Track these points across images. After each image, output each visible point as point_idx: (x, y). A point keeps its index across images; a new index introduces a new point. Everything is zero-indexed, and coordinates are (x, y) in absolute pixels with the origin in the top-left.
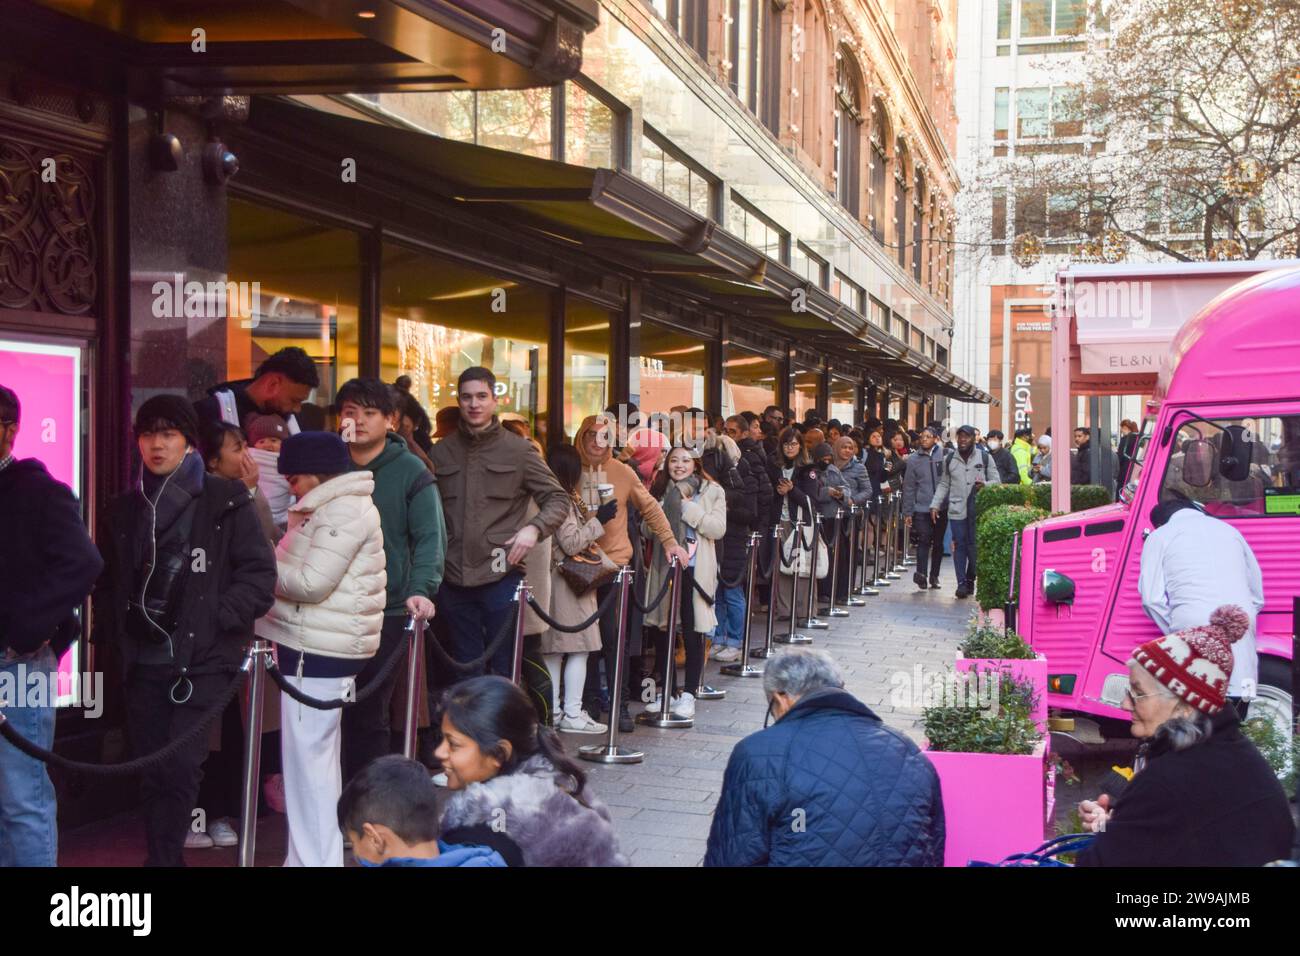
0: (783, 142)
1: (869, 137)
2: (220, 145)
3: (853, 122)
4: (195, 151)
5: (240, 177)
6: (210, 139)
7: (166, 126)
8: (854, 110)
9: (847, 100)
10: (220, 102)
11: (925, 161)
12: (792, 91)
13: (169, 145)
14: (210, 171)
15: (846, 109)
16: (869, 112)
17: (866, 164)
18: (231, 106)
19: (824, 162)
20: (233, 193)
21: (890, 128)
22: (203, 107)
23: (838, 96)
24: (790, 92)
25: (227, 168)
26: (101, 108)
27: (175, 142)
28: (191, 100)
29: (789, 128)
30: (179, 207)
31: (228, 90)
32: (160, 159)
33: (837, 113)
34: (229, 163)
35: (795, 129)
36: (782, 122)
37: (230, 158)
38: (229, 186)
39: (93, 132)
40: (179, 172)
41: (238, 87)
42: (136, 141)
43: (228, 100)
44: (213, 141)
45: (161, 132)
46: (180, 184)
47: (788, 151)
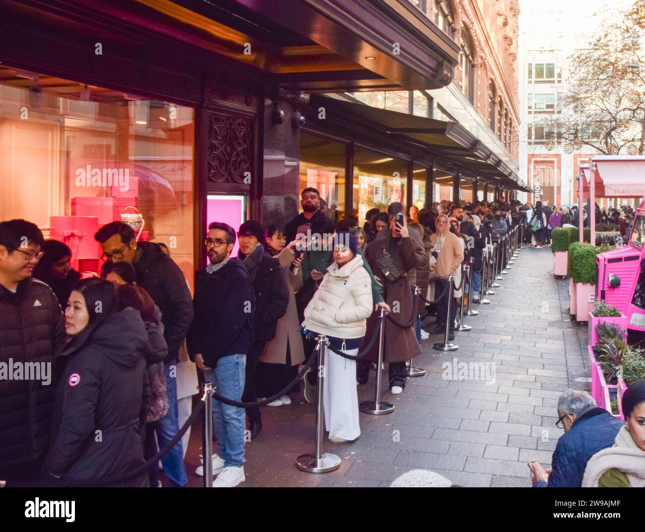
0: (476, 109)
1: (497, 108)
2: (298, 113)
3: (493, 103)
4: (289, 116)
5: (306, 125)
6: (295, 111)
7: (278, 107)
8: (493, 99)
9: (492, 96)
10: (299, 96)
11: (512, 115)
12: (478, 93)
13: (280, 114)
14: (294, 123)
15: (491, 99)
16: (497, 100)
17: (497, 117)
18: (303, 98)
19: (486, 116)
20: (302, 131)
21: (503, 105)
22: (293, 99)
23: (490, 94)
24: (477, 93)
25: (301, 122)
26: (255, 101)
27: (282, 112)
28: (289, 96)
29: (477, 104)
30: (282, 138)
31: (302, 92)
32: (276, 119)
33: (490, 100)
34: (302, 120)
35: (479, 105)
36: (475, 102)
37: (302, 118)
38: (301, 129)
39: (250, 110)
40: (283, 124)
41: (307, 90)
42: (267, 113)
43: (302, 96)
44: (296, 111)
45: (276, 109)
46: (283, 129)
47: (477, 112)
